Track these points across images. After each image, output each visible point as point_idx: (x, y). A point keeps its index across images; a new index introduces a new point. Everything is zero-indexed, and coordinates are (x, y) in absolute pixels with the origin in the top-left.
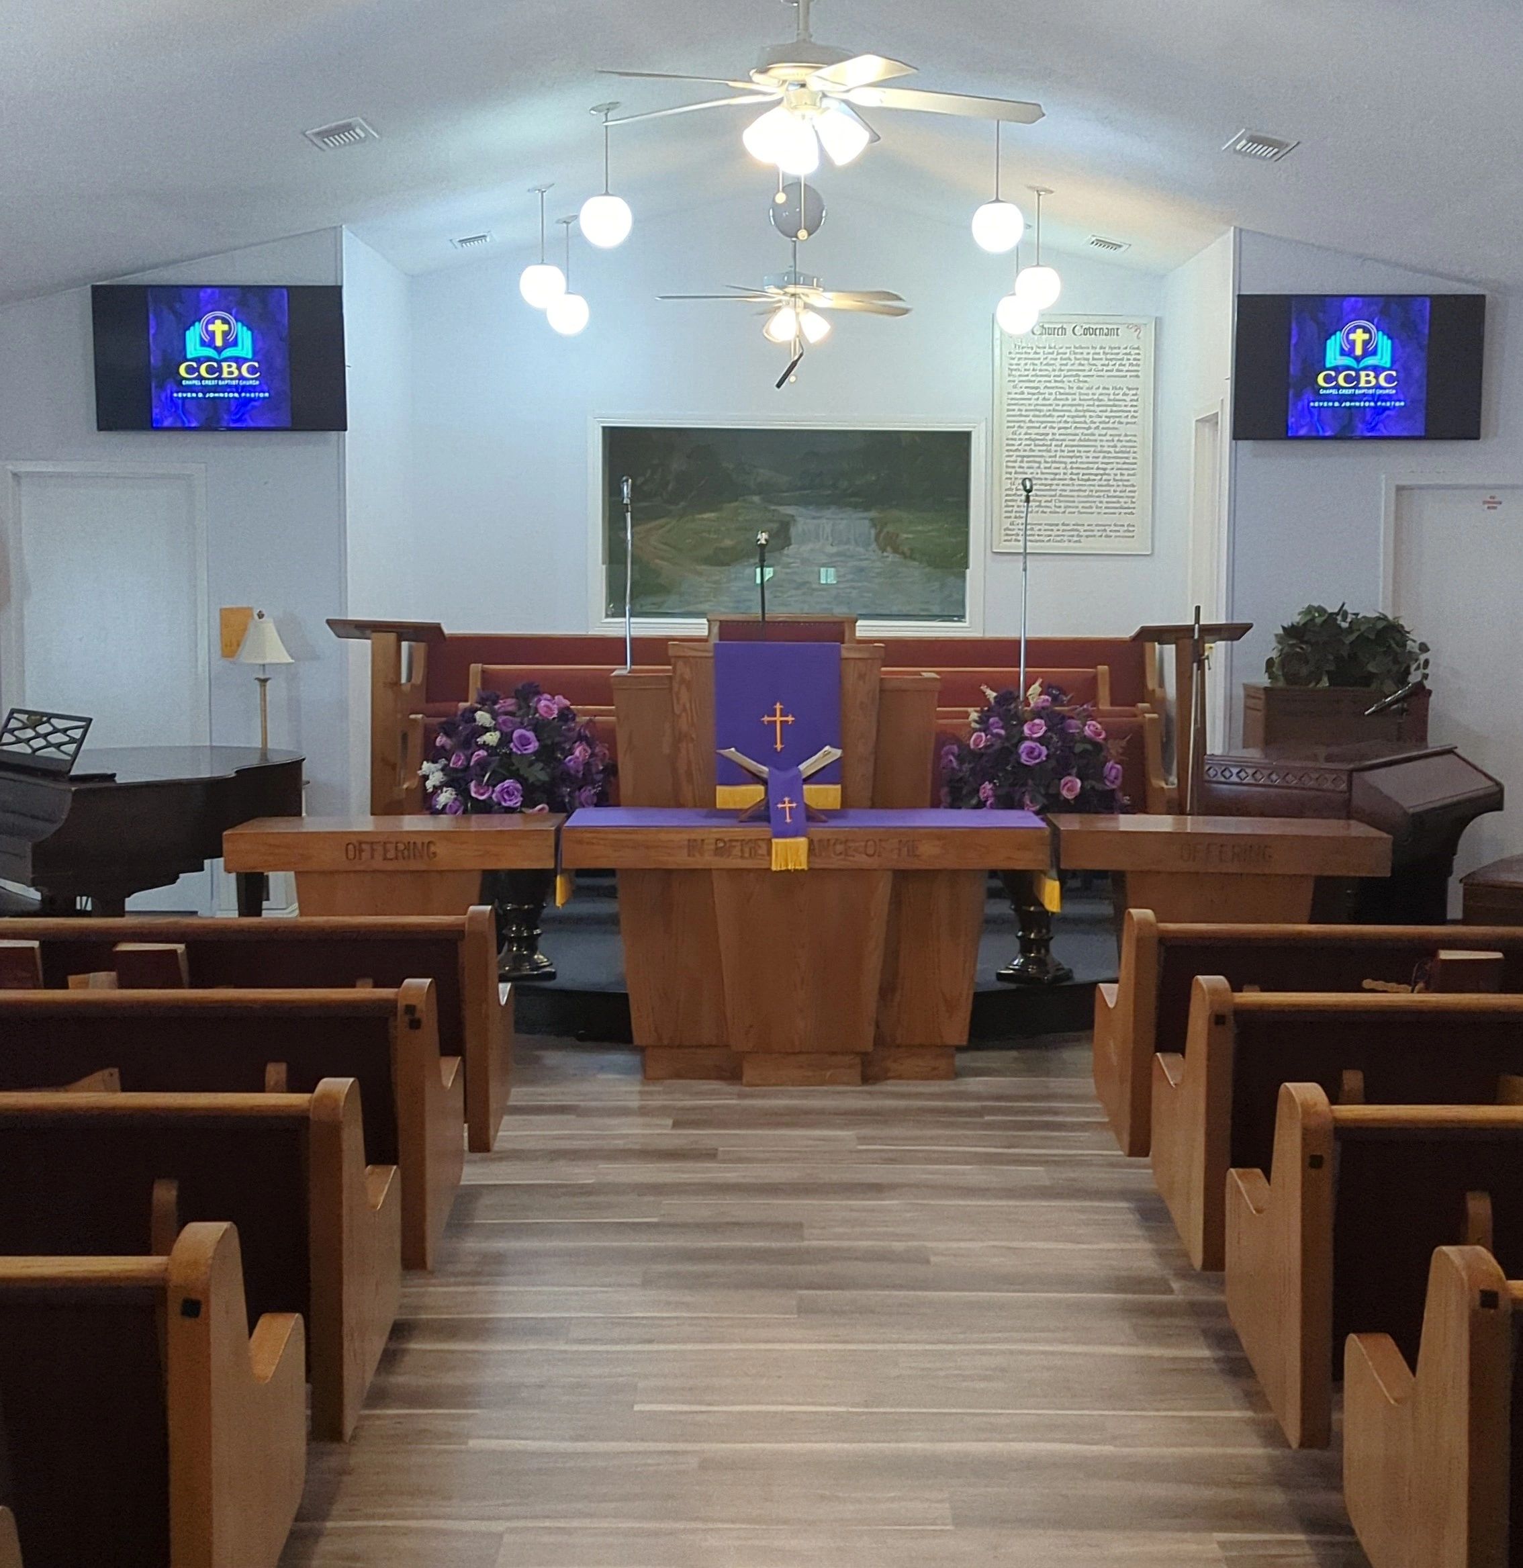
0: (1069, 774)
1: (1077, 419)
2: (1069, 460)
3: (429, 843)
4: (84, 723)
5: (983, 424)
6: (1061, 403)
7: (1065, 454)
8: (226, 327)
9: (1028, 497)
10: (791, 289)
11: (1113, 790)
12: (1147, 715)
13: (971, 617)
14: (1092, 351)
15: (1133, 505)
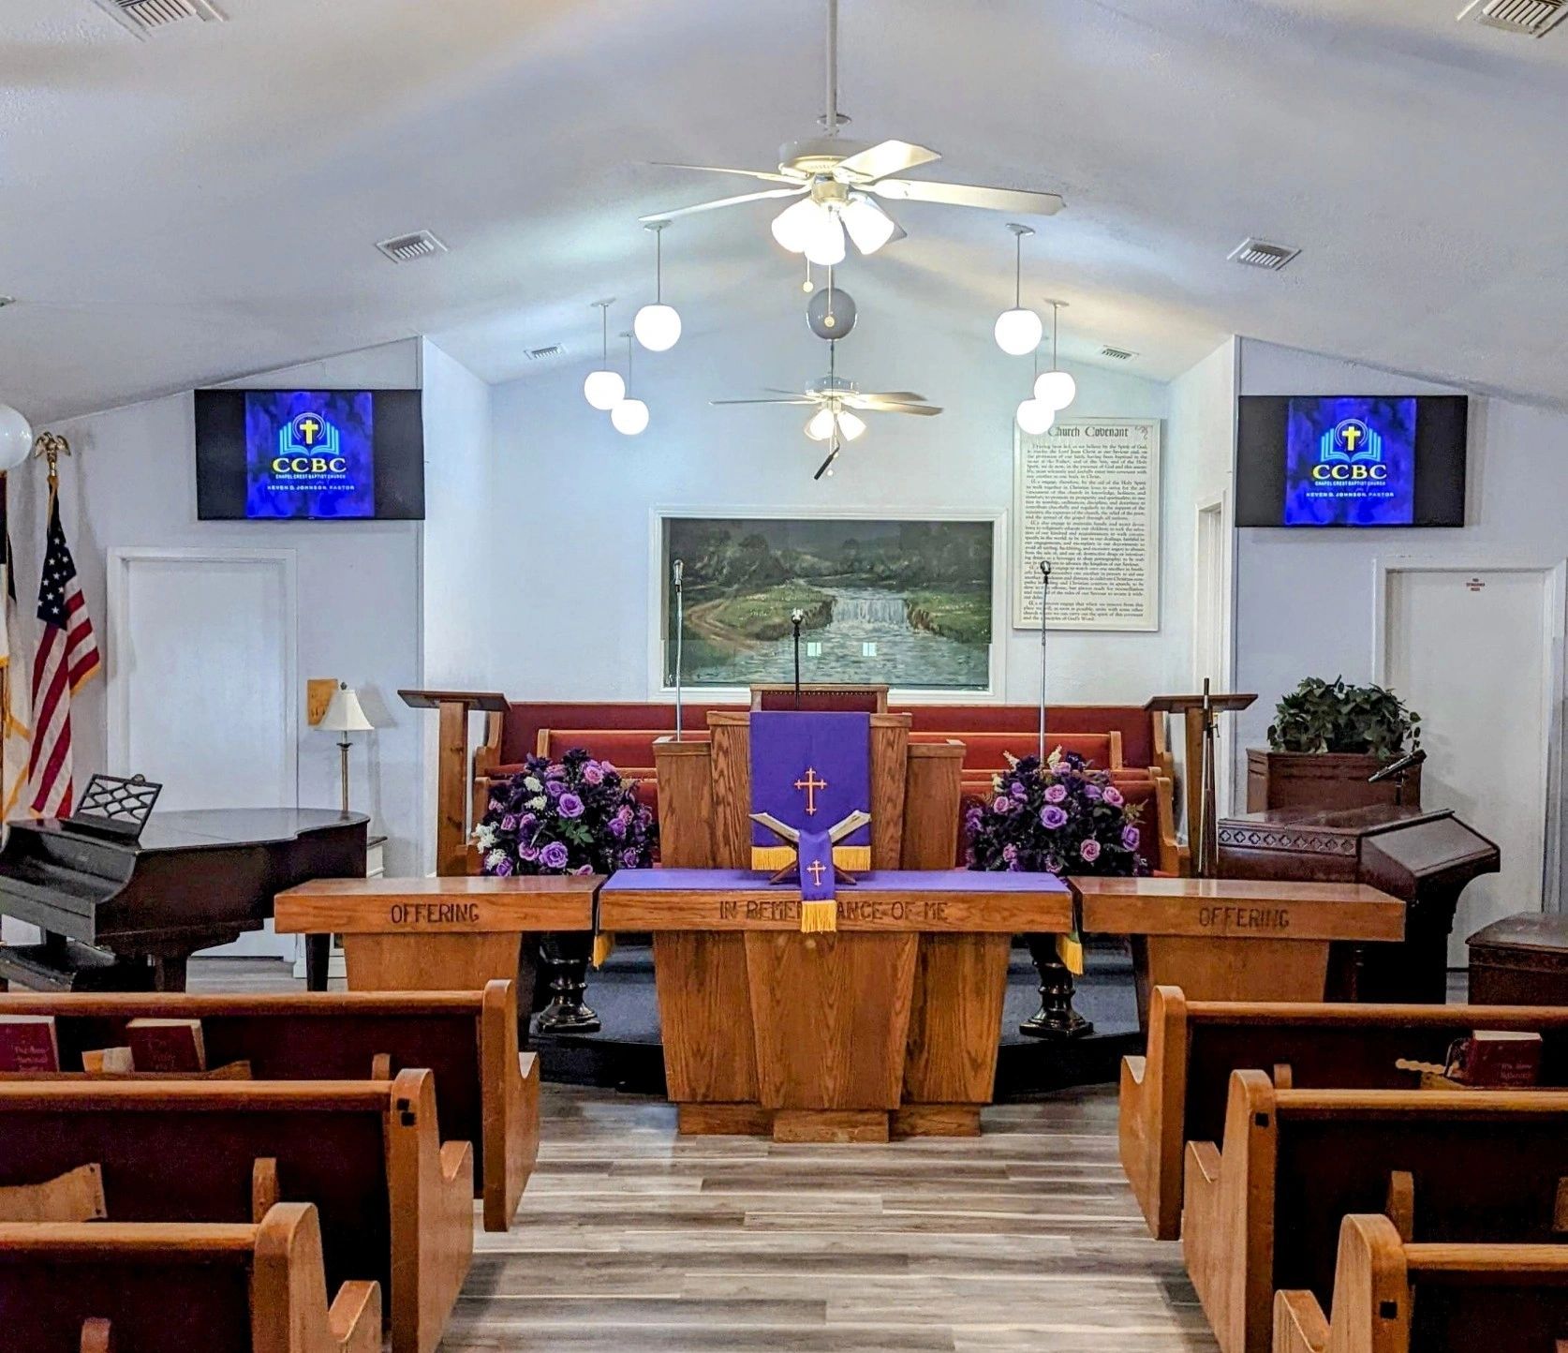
0: (1091, 838)
1: (1090, 511)
2: (1082, 547)
3: (472, 905)
4: (154, 789)
5: (1004, 516)
6: (1075, 496)
7: (1080, 541)
8: (316, 427)
9: (1046, 579)
10: (828, 393)
11: (1131, 854)
12: (1159, 779)
13: (994, 687)
14: (1104, 450)
15: (1139, 587)
